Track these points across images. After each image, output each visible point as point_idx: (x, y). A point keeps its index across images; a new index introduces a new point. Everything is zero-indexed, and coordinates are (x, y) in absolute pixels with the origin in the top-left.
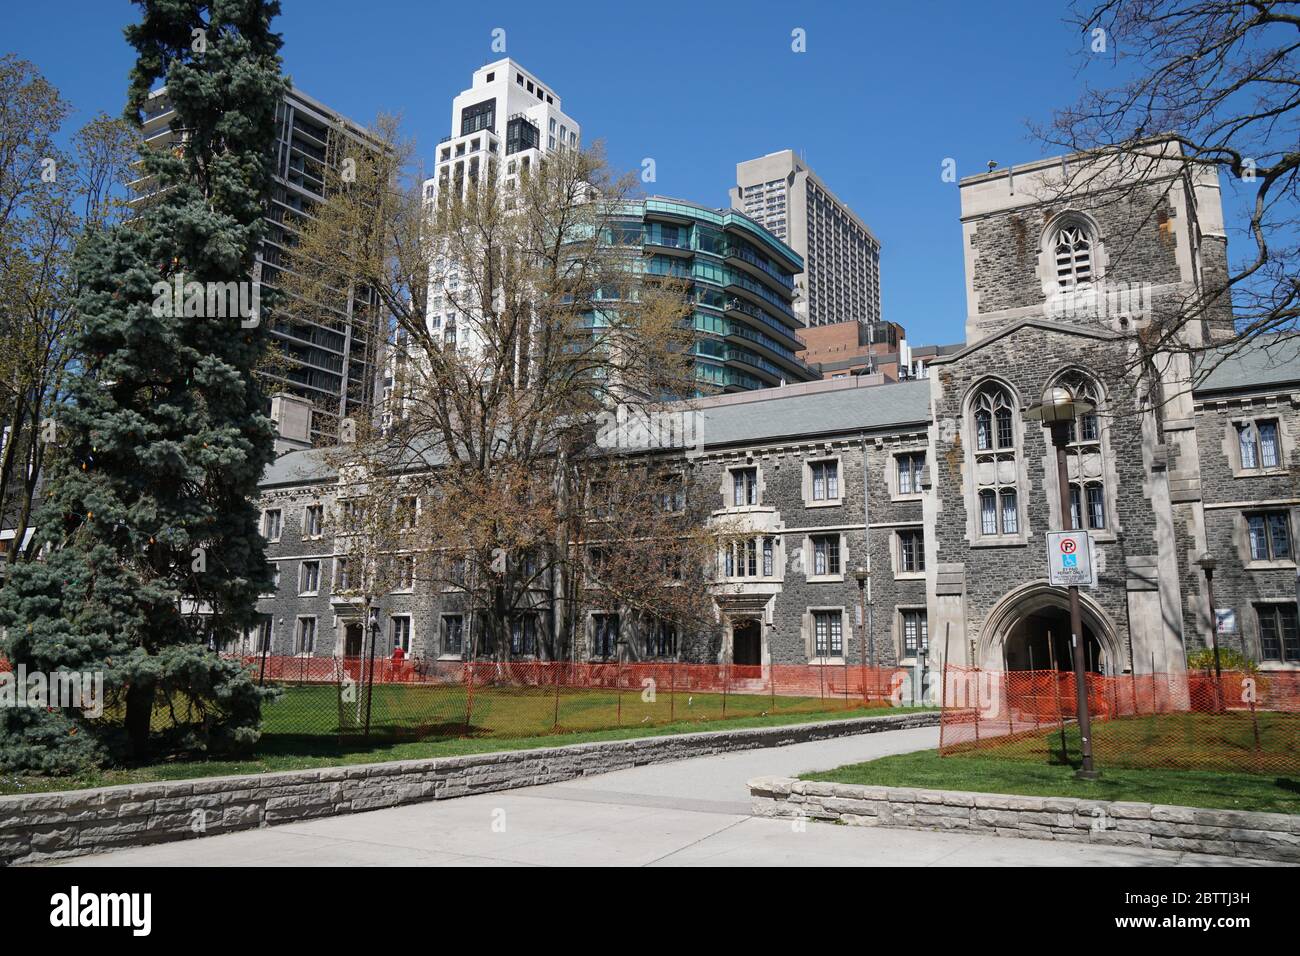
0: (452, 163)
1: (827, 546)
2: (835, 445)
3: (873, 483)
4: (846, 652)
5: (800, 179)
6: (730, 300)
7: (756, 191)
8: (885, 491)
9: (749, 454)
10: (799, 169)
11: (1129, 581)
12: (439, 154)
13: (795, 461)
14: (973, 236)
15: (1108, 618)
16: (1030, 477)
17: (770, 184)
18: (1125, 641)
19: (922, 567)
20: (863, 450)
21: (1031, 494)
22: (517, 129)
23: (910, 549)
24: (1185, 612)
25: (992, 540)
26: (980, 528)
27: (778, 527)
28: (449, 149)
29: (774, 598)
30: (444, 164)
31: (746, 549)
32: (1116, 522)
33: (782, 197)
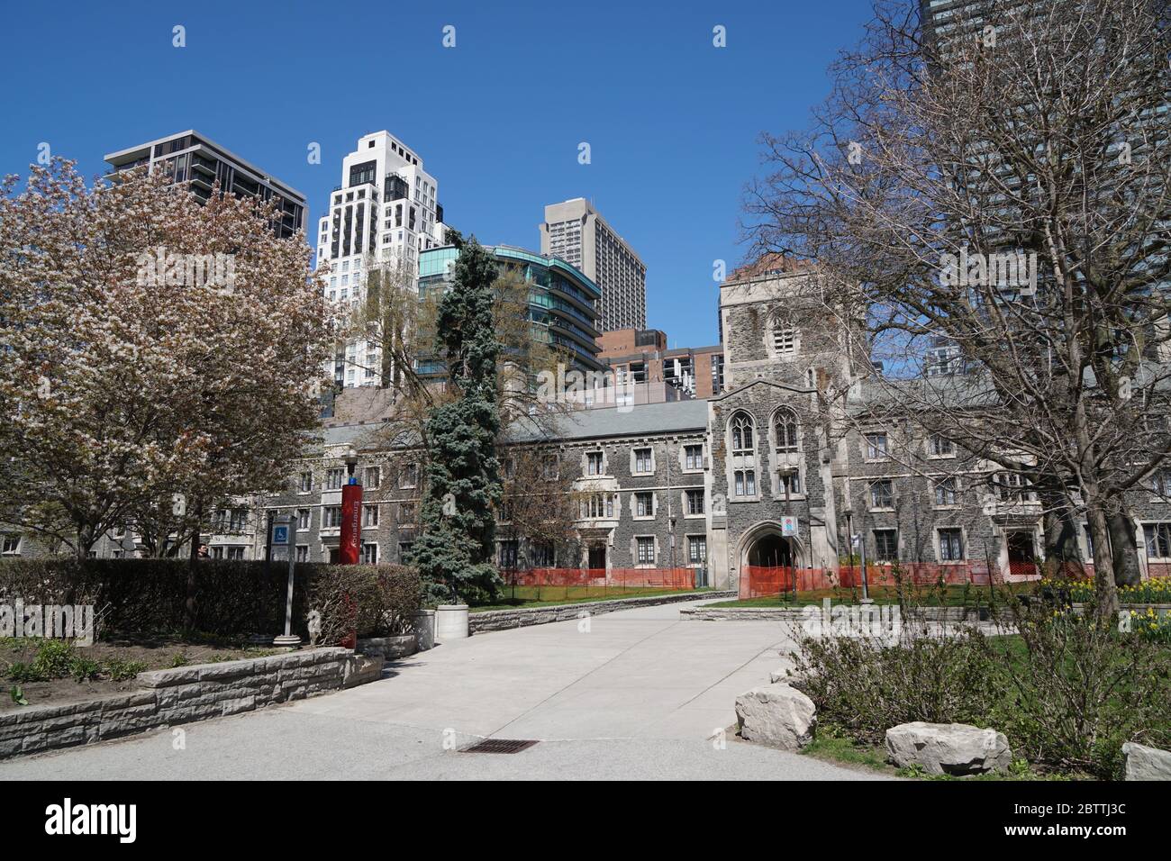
0: (343, 207)
1: (645, 499)
2: (650, 440)
3: (672, 463)
4: (656, 561)
5: (591, 219)
6: (552, 319)
7: (559, 227)
8: (679, 468)
9: (598, 444)
10: (590, 213)
11: (811, 521)
12: (333, 200)
13: (626, 449)
14: (727, 317)
15: (801, 540)
16: (762, 464)
17: (570, 222)
18: (808, 553)
19: (700, 511)
20: (666, 443)
21: (762, 474)
22: (392, 183)
23: (693, 501)
24: (838, 536)
25: (741, 499)
26: (736, 492)
27: (616, 488)
28: (341, 196)
29: (614, 530)
30: (337, 207)
31: (597, 501)
32: (805, 491)
33: (578, 232)
